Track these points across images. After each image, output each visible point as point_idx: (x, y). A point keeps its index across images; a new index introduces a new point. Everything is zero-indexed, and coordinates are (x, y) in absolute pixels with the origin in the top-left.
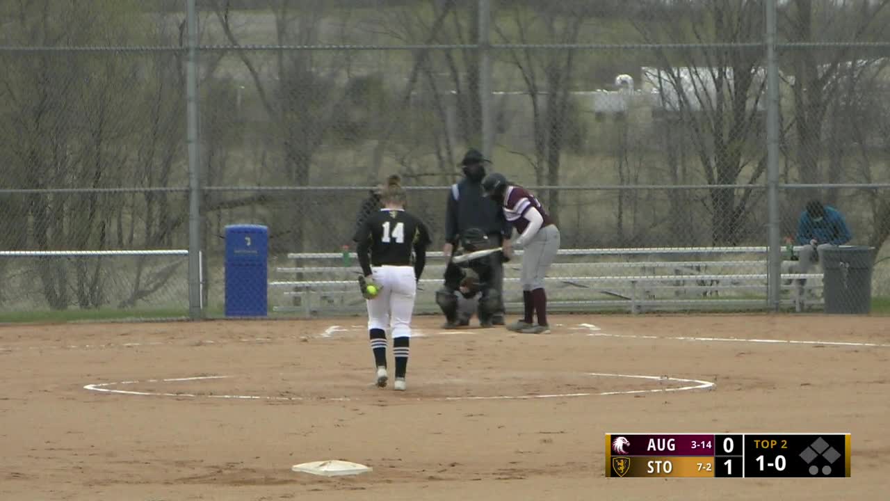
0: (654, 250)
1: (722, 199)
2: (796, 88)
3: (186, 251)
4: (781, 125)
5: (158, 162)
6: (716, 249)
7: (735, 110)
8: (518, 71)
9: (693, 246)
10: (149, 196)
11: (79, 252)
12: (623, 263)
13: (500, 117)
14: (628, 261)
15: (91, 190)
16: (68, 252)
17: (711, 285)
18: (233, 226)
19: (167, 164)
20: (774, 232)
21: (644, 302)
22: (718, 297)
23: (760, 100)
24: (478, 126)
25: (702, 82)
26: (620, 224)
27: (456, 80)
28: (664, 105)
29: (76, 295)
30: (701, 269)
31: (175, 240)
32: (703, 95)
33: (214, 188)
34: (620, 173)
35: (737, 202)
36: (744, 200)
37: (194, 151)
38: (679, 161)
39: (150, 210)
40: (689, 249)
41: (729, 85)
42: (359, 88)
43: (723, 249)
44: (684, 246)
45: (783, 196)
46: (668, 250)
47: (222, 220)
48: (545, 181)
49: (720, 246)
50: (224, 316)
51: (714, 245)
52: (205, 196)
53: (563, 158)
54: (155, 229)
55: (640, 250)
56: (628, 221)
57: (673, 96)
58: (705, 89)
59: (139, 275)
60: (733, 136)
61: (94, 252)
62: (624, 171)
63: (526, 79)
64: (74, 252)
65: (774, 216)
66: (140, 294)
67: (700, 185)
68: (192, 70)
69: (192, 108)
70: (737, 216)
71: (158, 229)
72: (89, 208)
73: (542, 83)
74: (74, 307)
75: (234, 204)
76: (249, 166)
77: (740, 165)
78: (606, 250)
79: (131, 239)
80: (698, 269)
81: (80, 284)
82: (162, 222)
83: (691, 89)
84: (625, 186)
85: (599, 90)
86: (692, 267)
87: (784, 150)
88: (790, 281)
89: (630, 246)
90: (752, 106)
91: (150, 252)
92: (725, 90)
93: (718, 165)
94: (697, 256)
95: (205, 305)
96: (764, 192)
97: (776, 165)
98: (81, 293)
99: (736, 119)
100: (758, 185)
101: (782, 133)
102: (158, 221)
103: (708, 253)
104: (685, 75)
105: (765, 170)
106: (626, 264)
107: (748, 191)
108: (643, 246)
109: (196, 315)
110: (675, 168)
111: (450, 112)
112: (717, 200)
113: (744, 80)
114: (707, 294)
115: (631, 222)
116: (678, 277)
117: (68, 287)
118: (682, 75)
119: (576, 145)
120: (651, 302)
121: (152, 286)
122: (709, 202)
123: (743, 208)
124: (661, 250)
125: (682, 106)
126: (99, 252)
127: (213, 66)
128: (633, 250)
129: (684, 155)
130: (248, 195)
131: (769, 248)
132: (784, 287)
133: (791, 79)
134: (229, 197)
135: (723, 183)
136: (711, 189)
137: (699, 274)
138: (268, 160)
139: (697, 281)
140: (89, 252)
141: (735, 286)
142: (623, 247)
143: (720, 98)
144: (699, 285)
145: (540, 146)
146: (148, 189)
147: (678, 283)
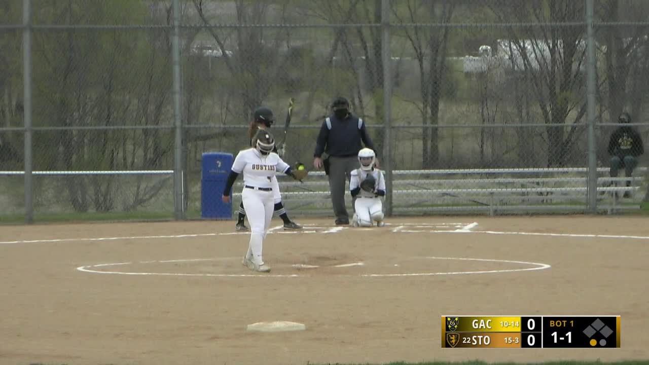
0: (506, 170)
1: (555, 134)
2: (608, 55)
3: (173, 171)
4: (597, 81)
5: (152, 108)
6: (551, 170)
7: (565, 71)
8: (409, 42)
9: (534, 167)
10: (146, 132)
11: (95, 172)
12: (484, 180)
13: (397, 76)
14: (488, 178)
15: (104, 127)
16: (88, 172)
17: (547, 195)
18: (206, 153)
19: (159, 108)
20: (592, 158)
21: (500, 207)
22: (551, 204)
23: (582, 63)
24: (381, 82)
25: (540, 51)
26: (482, 152)
27: (365, 48)
28: (514, 67)
29: (93, 202)
30: (540, 184)
31: (164, 164)
32: (541, 60)
33: (192, 126)
34: (483, 115)
35: (565, 136)
36: (570, 135)
37: (178, 99)
38: (524, 106)
39: (146, 143)
40: (531, 170)
41: (560, 53)
42: (296, 54)
43: (556, 169)
44: (528, 167)
45: (599, 132)
46: (516, 170)
47: (199, 149)
48: (429, 121)
49: (553, 167)
50: (200, 217)
51: (548, 167)
52: (186, 133)
53: (441, 106)
54: (150, 155)
55: (496, 170)
56: (488, 150)
57: (520, 61)
58: (543, 56)
59: (138, 188)
60: (562, 88)
61: (106, 172)
62: (485, 113)
63: (415, 48)
64: (92, 172)
65: (592, 147)
66: (140, 202)
67: (540, 124)
68: (177, 42)
69: (177, 69)
70: (566, 146)
71: (152, 156)
72: (103, 140)
73: (426, 50)
74: (92, 211)
75: (206, 138)
76: (217, 110)
77: (568, 109)
78: (472, 171)
79: (133, 162)
80: (538, 183)
81: (96, 194)
82: (155, 150)
83: (533, 55)
84: (486, 124)
85: (467, 56)
86: (533, 183)
87: (599, 100)
88: (603, 193)
89: (489, 167)
90: (576, 68)
91: (146, 172)
92: (557, 56)
93: (552, 109)
94: (537, 175)
95: (186, 209)
96: (584, 129)
97: (593, 109)
98: (97, 202)
99: (565, 77)
100: (580, 124)
101: (597, 86)
102: (152, 150)
103: (544, 172)
104: (529, 47)
105: (586, 113)
106: (486, 180)
107: (573, 128)
108: (499, 167)
109: (180, 216)
110: (521, 112)
111: (361, 71)
112: (551, 135)
113: (570, 49)
114: (545, 201)
115: (490, 150)
116: (524, 190)
117: (87, 197)
118: (526, 45)
119: (451, 94)
120: (505, 207)
121: (147, 196)
122: (545, 135)
123: (570, 140)
124: (511, 170)
125: (526, 68)
126: (110, 172)
127: (191, 39)
128: (492, 170)
129: (527, 103)
130: (217, 131)
131: (588, 169)
132: (599, 197)
133: (604, 48)
134: (203, 132)
135: (556, 122)
136: (547, 127)
137: (538, 187)
138: (231, 106)
139: (537, 192)
140: (102, 172)
141: (563, 196)
142: (484, 168)
143: (553, 61)
144: (539, 195)
145: (425, 96)
146: (145, 127)
147: (523, 194)
